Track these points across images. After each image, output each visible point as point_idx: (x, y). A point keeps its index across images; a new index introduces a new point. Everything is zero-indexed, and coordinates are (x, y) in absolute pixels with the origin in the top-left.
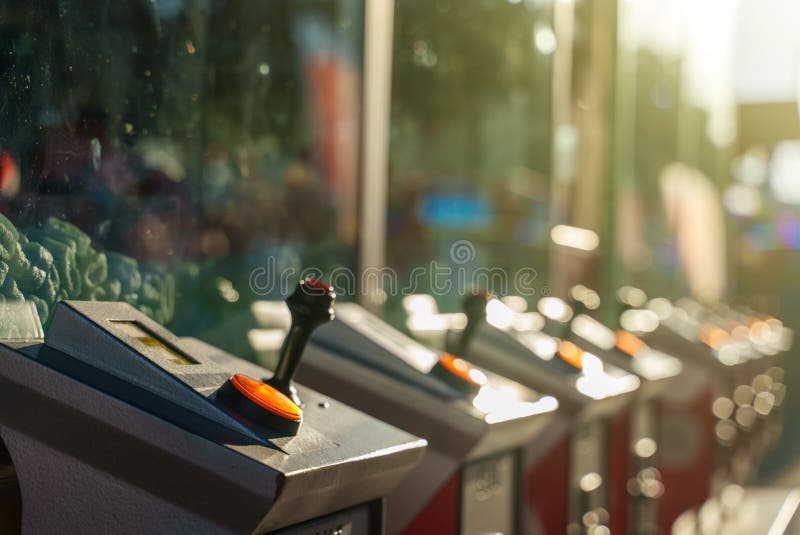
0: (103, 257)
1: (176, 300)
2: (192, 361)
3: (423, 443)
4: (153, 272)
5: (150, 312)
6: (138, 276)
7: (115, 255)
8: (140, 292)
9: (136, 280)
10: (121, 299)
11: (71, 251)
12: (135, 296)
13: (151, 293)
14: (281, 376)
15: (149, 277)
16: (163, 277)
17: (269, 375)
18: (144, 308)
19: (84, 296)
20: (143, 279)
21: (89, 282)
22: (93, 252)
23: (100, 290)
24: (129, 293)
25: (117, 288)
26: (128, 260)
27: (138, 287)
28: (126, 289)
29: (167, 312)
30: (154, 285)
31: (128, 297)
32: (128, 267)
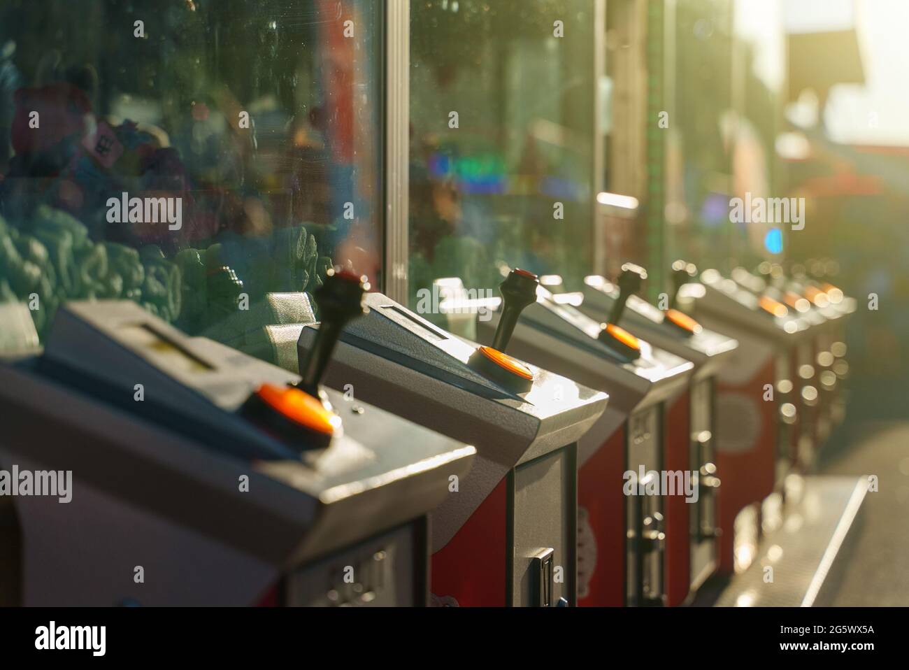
0: (101, 250)
1: (184, 293)
2: (206, 366)
3: (470, 450)
4: (156, 262)
5: (155, 309)
6: (141, 268)
7: (115, 245)
8: (144, 286)
9: (139, 273)
10: (123, 296)
11: (66, 243)
12: (138, 292)
13: (155, 287)
14: (309, 379)
15: (153, 269)
16: (168, 268)
17: (296, 379)
18: (148, 305)
19: (82, 295)
20: (147, 272)
21: (87, 279)
22: (90, 243)
23: (100, 287)
24: (132, 288)
25: (118, 284)
26: (128, 250)
27: (141, 282)
28: (128, 285)
29: (174, 308)
30: (159, 277)
31: (131, 294)
32: (129, 258)
